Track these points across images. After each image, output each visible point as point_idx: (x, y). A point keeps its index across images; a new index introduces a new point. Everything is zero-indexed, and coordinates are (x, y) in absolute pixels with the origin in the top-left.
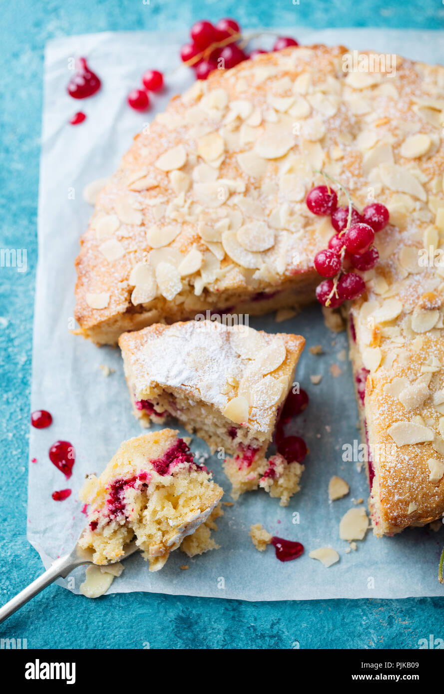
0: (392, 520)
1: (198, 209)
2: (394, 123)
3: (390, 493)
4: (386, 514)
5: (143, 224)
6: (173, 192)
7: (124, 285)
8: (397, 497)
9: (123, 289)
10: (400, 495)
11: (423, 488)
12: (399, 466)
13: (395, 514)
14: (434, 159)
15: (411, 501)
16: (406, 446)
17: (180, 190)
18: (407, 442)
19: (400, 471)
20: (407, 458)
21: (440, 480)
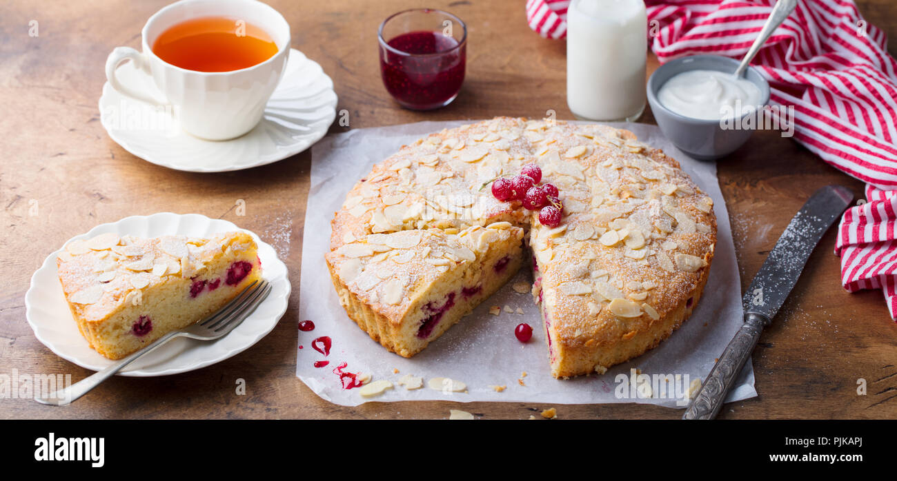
0: (563, 340)
1: (419, 187)
2: (559, 142)
3: (561, 323)
4: (559, 336)
5: (379, 196)
6: (401, 181)
7: (367, 225)
8: (566, 326)
9: (366, 228)
10: (569, 323)
11: (585, 320)
12: (567, 305)
13: (566, 336)
14: (589, 158)
15: (577, 328)
16: (572, 295)
17: (406, 178)
18: (573, 293)
19: (567, 308)
20: (573, 301)
21: (598, 315)
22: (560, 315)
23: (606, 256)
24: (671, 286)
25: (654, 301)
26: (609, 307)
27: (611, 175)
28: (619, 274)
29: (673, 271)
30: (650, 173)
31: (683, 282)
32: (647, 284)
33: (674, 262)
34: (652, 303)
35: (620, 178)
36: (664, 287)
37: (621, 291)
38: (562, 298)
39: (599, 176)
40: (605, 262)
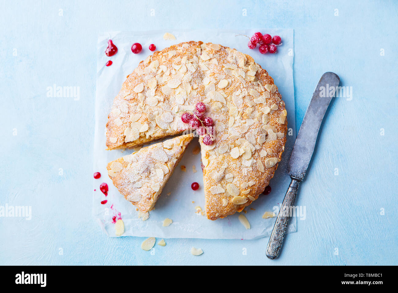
1: (147, 107)
2: (216, 75)
3: (210, 210)
5: (129, 113)
6: (139, 101)
7: (122, 135)
8: (212, 212)
9: (122, 137)
10: (213, 211)
11: (221, 208)
12: (213, 201)
13: (212, 217)
14: (229, 89)
15: (217, 212)
16: (215, 195)
17: (141, 100)
18: (216, 193)
19: (213, 203)
20: (215, 199)
21: (226, 206)
22: (210, 207)
23: (233, 165)
24: (262, 181)
25: (253, 192)
26: (232, 200)
27: (239, 102)
28: (238, 177)
29: (263, 171)
30: (258, 99)
31: (268, 176)
32: (251, 183)
33: (264, 165)
34: (252, 194)
35: (243, 104)
36: (259, 183)
37: (238, 188)
38: (211, 197)
39: (233, 102)
40: (232, 169)
